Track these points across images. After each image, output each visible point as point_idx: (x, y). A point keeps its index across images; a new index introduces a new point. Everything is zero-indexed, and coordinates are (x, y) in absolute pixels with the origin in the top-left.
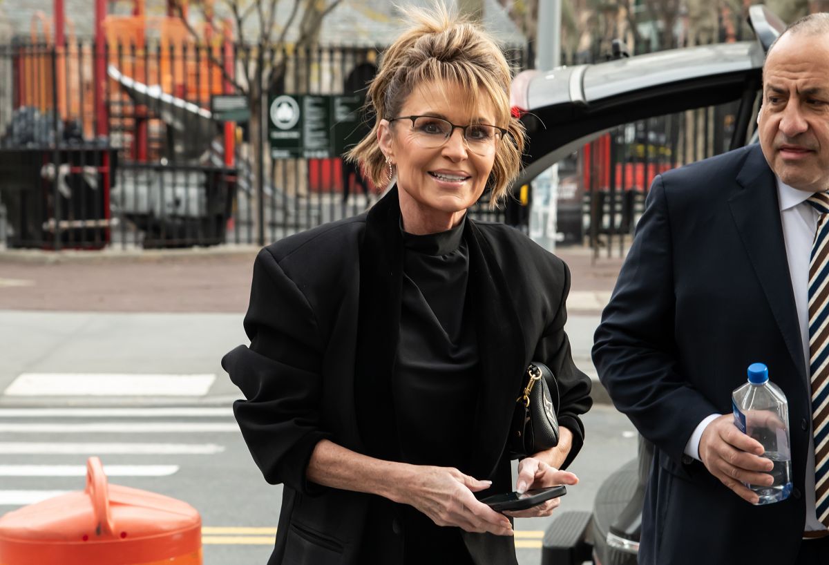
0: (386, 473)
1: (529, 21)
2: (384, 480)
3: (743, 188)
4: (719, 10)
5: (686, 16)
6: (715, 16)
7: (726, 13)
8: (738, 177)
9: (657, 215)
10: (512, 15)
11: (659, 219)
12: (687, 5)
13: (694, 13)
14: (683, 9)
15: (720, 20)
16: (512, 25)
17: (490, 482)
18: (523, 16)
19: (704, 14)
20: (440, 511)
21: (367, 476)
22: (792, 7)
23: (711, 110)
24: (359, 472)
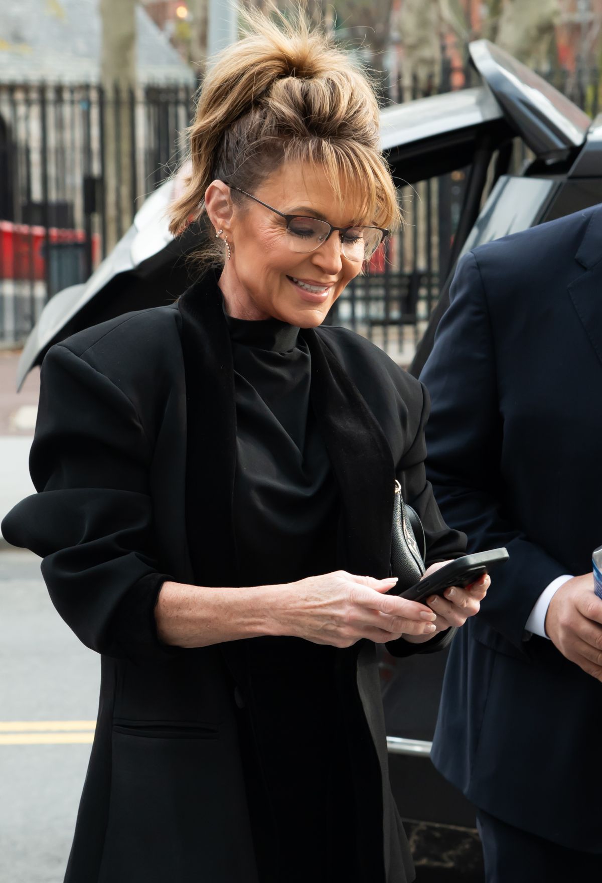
0: (256, 599)
1: (196, 49)
2: (253, 610)
3: (585, 269)
4: (442, 36)
5: (399, 43)
6: (435, 44)
7: (451, 40)
8: (577, 255)
9: (471, 308)
10: (174, 42)
11: (476, 313)
12: (401, 30)
13: (410, 40)
14: (395, 34)
15: (443, 48)
16: (174, 54)
17: (396, 579)
18: (187, 42)
19: (422, 42)
20: (339, 626)
21: (229, 609)
22: (534, 32)
23: (435, 183)
24: (220, 606)
